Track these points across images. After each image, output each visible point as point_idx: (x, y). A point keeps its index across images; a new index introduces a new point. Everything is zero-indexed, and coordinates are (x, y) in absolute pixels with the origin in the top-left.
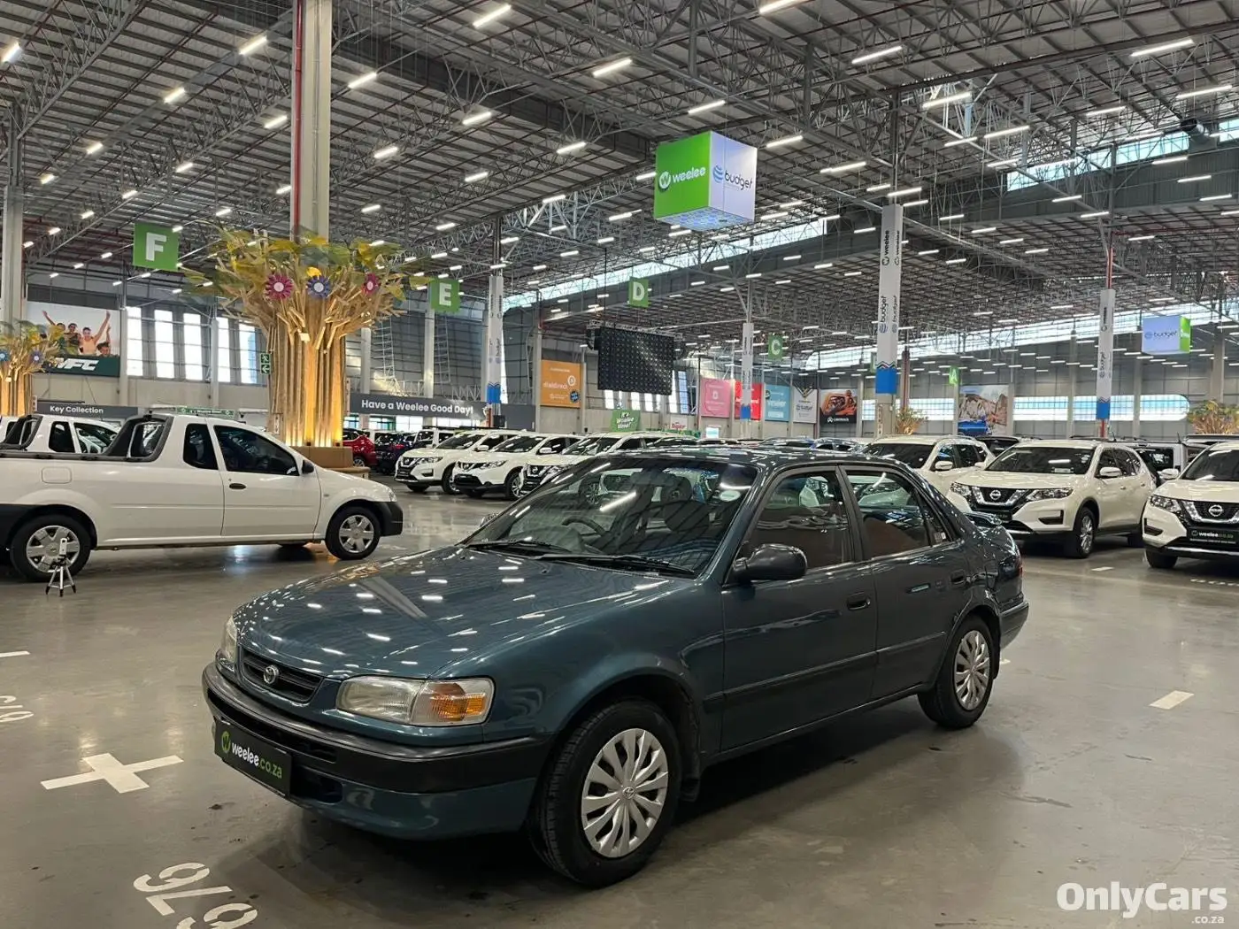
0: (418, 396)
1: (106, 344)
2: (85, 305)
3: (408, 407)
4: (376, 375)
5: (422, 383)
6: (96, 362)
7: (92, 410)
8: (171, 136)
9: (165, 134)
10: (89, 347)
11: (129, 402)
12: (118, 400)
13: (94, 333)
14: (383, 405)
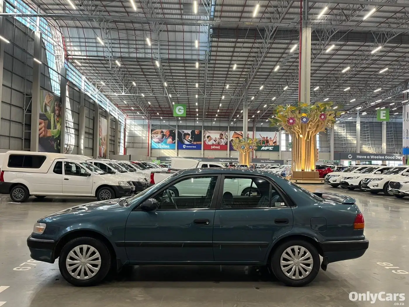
0: (380, 153)
1: (276, 142)
2: (270, 131)
3: (375, 157)
4: (364, 146)
5: (381, 148)
6: (273, 147)
7: (271, 161)
8: (286, 79)
9: (285, 79)
10: (271, 143)
11: (282, 158)
12: (279, 158)
13: (272, 139)
14: (365, 157)
